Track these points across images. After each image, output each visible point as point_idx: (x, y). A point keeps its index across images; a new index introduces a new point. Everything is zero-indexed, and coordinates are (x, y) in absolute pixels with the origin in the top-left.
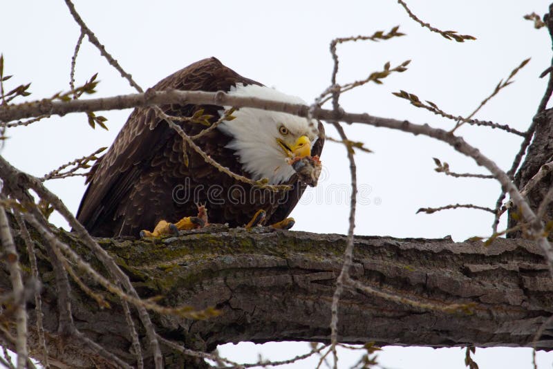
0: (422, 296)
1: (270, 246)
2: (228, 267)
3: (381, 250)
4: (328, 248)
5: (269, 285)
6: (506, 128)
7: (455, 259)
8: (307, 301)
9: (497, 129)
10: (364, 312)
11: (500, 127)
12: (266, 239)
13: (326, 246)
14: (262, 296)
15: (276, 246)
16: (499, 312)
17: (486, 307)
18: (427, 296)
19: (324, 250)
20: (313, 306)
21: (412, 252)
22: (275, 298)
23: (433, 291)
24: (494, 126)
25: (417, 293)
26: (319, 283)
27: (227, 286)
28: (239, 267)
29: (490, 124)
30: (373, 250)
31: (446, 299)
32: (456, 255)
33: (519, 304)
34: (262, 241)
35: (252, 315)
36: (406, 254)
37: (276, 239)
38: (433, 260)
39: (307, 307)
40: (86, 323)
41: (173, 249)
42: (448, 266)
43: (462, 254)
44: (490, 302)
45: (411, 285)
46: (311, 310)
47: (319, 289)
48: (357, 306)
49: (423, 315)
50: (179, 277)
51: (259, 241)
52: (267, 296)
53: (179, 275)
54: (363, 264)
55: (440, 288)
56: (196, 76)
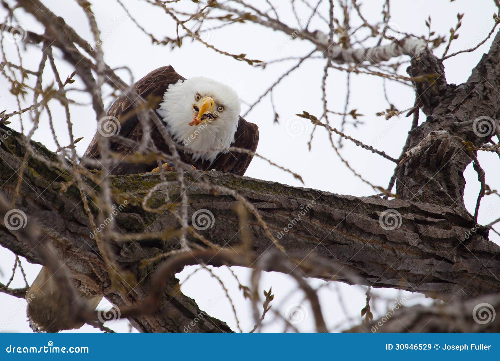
0: (342, 231)
1: (224, 182)
2: (193, 193)
3: (308, 194)
4: (268, 189)
5: (226, 209)
6: (382, 154)
7: (365, 207)
8: (255, 227)
9: (375, 154)
10: (299, 240)
11: (378, 152)
12: (220, 177)
13: (266, 187)
14: (220, 219)
15: (228, 182)
16: (401, 251)
17: (391, 245)
18: (345, 232)
19: (265, 190)
20: (260, 231)
21: (332, 198)
22: (230, 222)
23: (350, 228)
24: (374, 151)
25: (338, 228)
26: (264, 211)
27: (194, 208)
28: (202, 193)
29: (371, 148)
30: (302, 194)
31: (361, 235)
32: (366, 204)
33: (416, 245)
34: (217, 178)
35: (213, 232)
36: (328, 199)
37: (228, 178)
38: (348, 206)
39: (255, 231)
40: (87, 228)
41: (149, 181)
42: (360, 212)
43: (370, 204)
44: (394, 240)
45: (334, 220)
46: (258, 233)
47: (264, 215)
48: (293, 235)
49: (344, 246)
50: (155, 198)
51: (215, 178)
52: (224, 219)
53: (155, 197)
54: (296, 200)
55: (357, 225)
56: (154, 78)
